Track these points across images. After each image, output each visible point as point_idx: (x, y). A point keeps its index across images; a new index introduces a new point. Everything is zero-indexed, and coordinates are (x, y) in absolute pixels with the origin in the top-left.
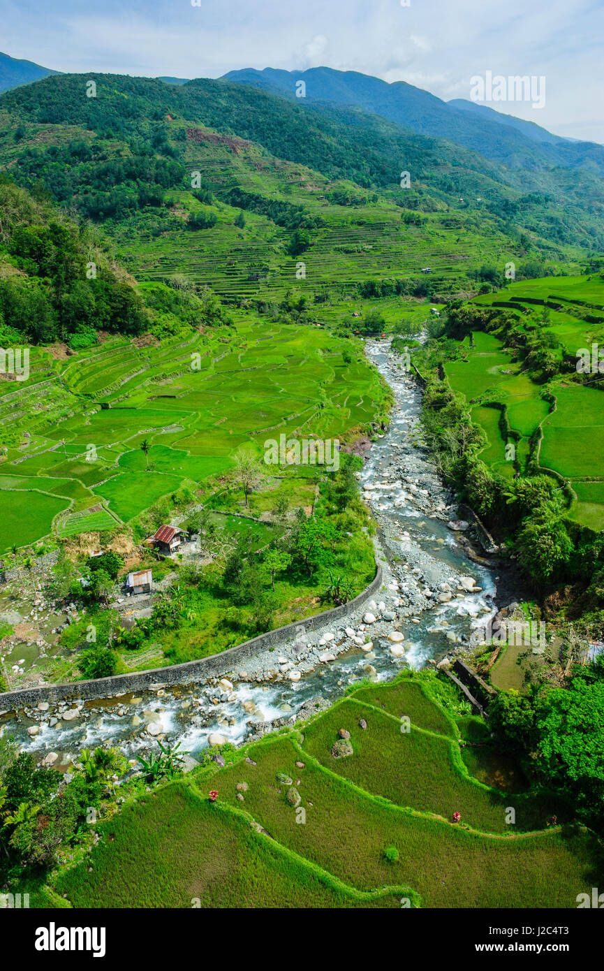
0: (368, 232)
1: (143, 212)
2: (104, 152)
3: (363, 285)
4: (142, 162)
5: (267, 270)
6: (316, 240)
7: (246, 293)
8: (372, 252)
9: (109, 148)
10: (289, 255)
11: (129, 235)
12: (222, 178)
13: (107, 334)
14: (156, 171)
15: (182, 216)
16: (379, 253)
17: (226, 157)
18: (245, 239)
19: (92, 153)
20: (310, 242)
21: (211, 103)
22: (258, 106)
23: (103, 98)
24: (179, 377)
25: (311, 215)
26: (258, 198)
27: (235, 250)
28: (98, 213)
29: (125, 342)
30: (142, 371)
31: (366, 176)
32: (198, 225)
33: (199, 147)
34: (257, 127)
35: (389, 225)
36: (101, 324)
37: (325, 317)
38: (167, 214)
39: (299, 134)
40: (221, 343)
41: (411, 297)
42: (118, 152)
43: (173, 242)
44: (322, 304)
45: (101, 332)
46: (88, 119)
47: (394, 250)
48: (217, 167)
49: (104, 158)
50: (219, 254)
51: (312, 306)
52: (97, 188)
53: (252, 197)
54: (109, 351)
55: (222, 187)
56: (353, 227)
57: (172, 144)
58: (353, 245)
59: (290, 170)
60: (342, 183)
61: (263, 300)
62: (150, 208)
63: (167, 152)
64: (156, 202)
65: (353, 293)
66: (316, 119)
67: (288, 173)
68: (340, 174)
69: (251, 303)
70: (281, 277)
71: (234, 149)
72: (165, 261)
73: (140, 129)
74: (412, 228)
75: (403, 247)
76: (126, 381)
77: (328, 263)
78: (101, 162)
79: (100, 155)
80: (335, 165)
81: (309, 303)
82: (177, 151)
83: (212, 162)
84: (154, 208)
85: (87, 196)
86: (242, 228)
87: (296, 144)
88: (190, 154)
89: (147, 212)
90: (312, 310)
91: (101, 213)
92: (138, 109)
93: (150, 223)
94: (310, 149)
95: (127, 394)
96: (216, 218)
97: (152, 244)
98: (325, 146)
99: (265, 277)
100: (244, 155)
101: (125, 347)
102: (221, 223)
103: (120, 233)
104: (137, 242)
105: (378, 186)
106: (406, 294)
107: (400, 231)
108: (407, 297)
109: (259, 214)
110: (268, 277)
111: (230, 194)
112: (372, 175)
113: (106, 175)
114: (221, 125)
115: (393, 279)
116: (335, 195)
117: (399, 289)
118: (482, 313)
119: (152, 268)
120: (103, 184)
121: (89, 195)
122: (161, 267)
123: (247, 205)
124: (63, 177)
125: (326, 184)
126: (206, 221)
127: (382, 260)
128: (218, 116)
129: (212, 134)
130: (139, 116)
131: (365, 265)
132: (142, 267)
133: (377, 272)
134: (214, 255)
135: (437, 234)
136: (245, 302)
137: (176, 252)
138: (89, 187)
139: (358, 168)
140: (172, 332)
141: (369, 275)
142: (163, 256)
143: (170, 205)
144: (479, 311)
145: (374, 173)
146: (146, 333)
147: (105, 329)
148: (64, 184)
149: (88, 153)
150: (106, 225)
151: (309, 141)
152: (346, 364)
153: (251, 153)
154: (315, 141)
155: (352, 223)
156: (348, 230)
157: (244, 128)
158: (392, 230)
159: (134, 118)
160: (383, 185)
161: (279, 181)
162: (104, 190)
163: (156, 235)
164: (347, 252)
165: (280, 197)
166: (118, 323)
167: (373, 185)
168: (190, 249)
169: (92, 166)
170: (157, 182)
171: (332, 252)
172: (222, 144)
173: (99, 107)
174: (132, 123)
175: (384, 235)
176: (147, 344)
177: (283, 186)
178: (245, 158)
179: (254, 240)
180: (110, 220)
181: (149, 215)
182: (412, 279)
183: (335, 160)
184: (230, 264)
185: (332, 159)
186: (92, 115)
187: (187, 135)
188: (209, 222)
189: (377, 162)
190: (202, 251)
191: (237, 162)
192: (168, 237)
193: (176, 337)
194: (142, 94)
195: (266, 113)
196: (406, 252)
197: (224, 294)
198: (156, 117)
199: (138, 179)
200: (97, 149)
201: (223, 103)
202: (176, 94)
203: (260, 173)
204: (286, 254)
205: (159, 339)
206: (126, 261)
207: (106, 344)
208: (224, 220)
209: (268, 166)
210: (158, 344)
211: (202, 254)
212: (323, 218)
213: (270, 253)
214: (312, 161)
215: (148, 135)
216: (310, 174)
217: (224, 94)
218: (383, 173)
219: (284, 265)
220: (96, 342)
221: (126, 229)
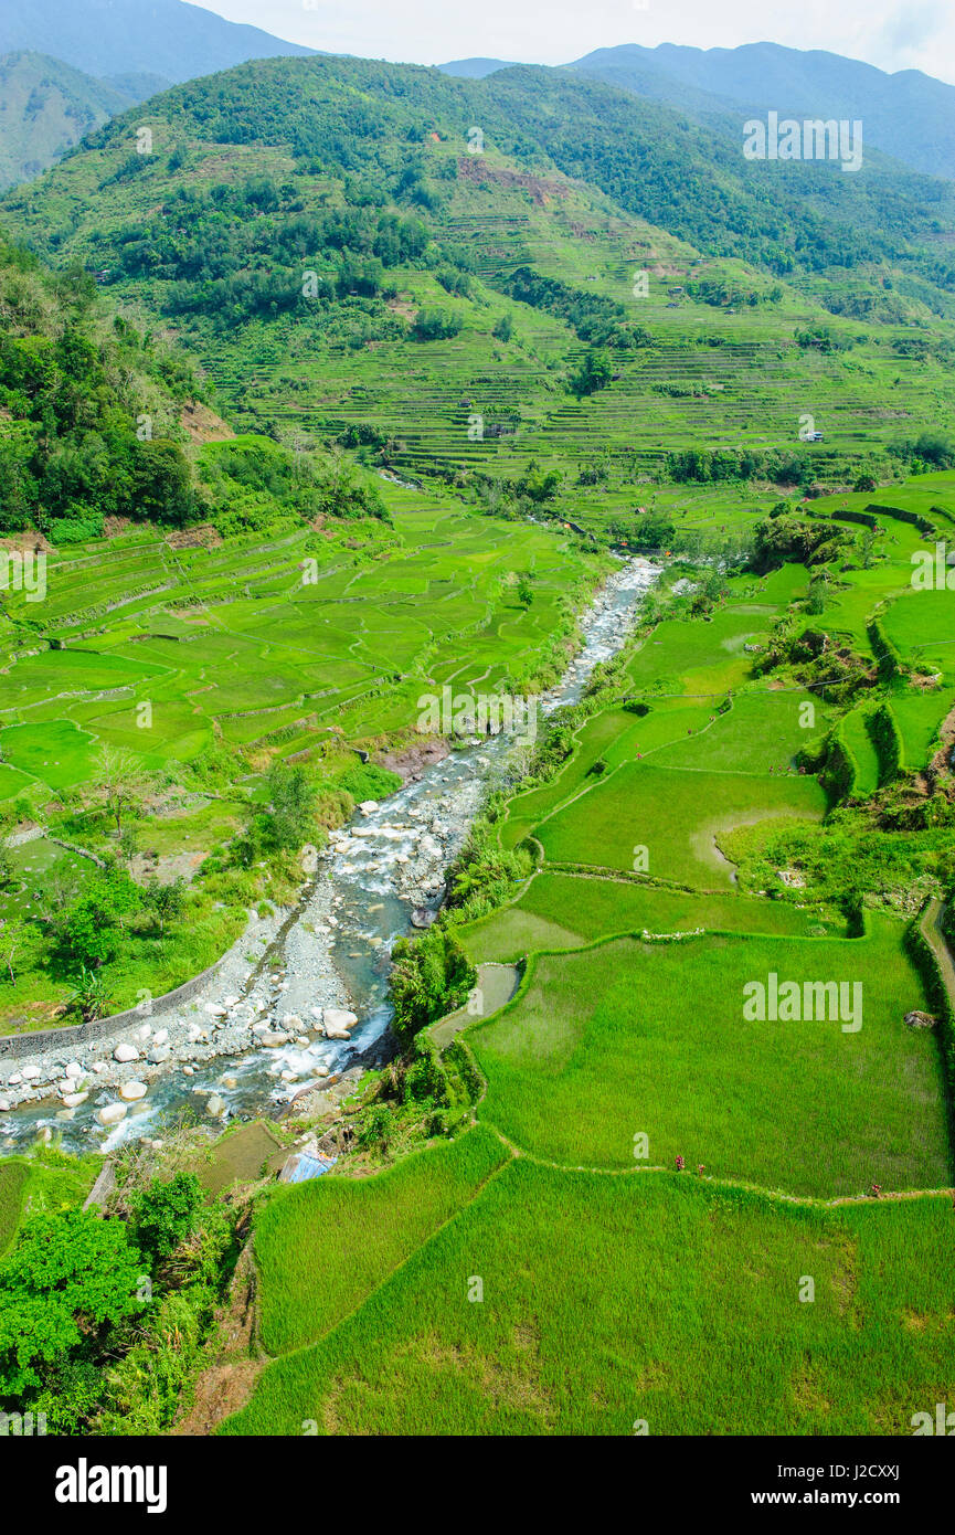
0: (723, 360)
1: (344, 306)
2: (300, 199)
3: (677, 457)
4: (359, 216)
5: (516, 420)
6: (627, 370)
7: (469, 459)
8: (722, 397)
9: (309, 192)
10: (573, 393)
11: (312, 344)
12: (507, 249)
13: (126, 522)
14: (377, 234)
15: (405, 315)
16: (732, 400)
17: (521, 211)
18: (504, 362)
19: (280, 197)
20: (612, 373)
21: (526, 112)
22: (612, 118)
23: (326, 102)
24: (226, 603)
25: (631, 323)
26: (558, 287)
27: (480, 381)
28: (268, 305)
29: (156, 537)
30: (163, 589)
31: (787, 250)
32: (429, 333)
33: (477, 192)
34: (600, 155)
35: (768, 349)
36: (115, 506)
37: (585, 513)
38: (383, 310)
39: (673, 171)
40: (345, 549)
41: (770, 485)
42: (322, 198)
43: (381, 360)
44: (590, 488)
45: (114, 518)
46: (296, 137)
47: (762, 395)
48: (502, 229)
49: (297, 208)
50: (452, 386)
51: (569, 491)
52: (278, 259)
53: (548, 284)
54: (117, 552)
55: (503, 264)
56: (699, 349)
57: (430, 186)
58: (688, 382)
59: (634, 238)
60: (723, 263)
61: (490, 474)
62: (355, 299)
63: (421, 199)
64: (367, 289)
65: (655, 471)
66: (715, 143)
67: (628, 243)
68: (736, 245)
69: (471, 476)
70: (542, 434)
71: (538, 196)
72: (360, 394)
73: (381, 156)
74: (812, 355)
75: (782, 390)
76: (121, 604)
77: (632, 413)
78: (293, 215)
79: (294, 202)
80: (729, 228)
81: (564, 487)
82: (437, 198)
83: (495, 220)
84: (362, 299)
85: (259, 272)
86: (506, 340)
87: (665, 189)
88: (460, 204)
89: (349, 305)
90: (567, 498)
91: (274, 304)
92: (383, 122)
93: (350, 325)
94: (688, 198)
95: (103, 627)
96: (461, 322)
97: (347, 362)
98: (717, 193)
99: (513, 431)
100: (557, 208)
101: (149, 545)
102: (470, 330)
103: (298, 341)
104: (323, 356)
105: (808, 270)
106: (762, 479)
107: (785, 361)
108: (761, 484)
109: (556, 316)
110: (519, 433)
111: (513, 278)
112: (798, 249)
113: (293, 237)
114: (532, 151)
115: (739, 449)
116: (704, 286)
117: (746, 470)
118: (806, 529)
119: (335, 403)
120: (287, 254)
121: (262, 273)
122: (350, 404)
123: (540, 297)
124: (225, 239)
125: (693, 265)
126: (444, 325)
127: (735, 412)
128: (534, 134)
129: (503, 169)
130: (382, 134)
131: (701, 421)
132: (321, 401)
133: (716, 434)
134: (443, 387)
135: (860, 368)
136: (464, 475)
137: (382, 379)
138: (265, 257)
139: (773, 234)
140: (253, 525)
141: (698, 439)
142: (357, 384)
143: (390, 295)
144: (803, 526)
145: (802, 245)
146: (201, 524)
147: (121, 513)
148: (226, 251)
149: (274, 199)
150: (278, 324)
151: (688, 183)
152: (524, 604)
153: (569, 205)
154: (699, 184)
155: (700, 341)
156: (689, 354)
157: (575, 156)
158: (770, 357)
159: (375, 137)
160: (818, 267)
161: (610, 257)
162: (287, 264)
163: (356, 347)
164: (675, 394)
165: (598, 287)
166: (147, 505)
167: (798, 268)
168: (406, 375)
169: (274, 222)
170: (376, 253)
171: (648, 393)
172: (519, 187)
173: (318, 117)
174: (369, 145)
175: (751, 366)
176: (197, 543)
177: (614, 267)
178: (557, 214)
179: (520, 364)
180: (286, 317)
181: (351, 310)
182: (776, 452)
183: (732, 219)
184: (464, 405)
185: (726, 218)
186: (303, 131)
187: (459, 171)
188: (449, 329)
189: (812, 224)
190: (425, 379)
191: (541, 220)
192: (375, 351)
193: (258, 534)
194: (400, 94)
195: (618, 131)
196: (784, 400)
197: (436, 457)
198: (413, 136)
199: (345, 248)
200: (289, 191)
201: (548, 110)
202: (462, 94)
203: (579, 241)
204: (567, 392)
205: (223, 537)
206: (296, 388)
207: (117, 539)
208: (476, 326)
209: (596, 228)
210: (219, 544)
211: (424, 384)
212: (648, 330)
213: (538, 388)
214: (689, 220)
215: (394, 169)
216: (669, 246)
217: (554, 96)
218: (821, 246)
219: (555, 411)
220: (100, 533)
221: (307, 333)
